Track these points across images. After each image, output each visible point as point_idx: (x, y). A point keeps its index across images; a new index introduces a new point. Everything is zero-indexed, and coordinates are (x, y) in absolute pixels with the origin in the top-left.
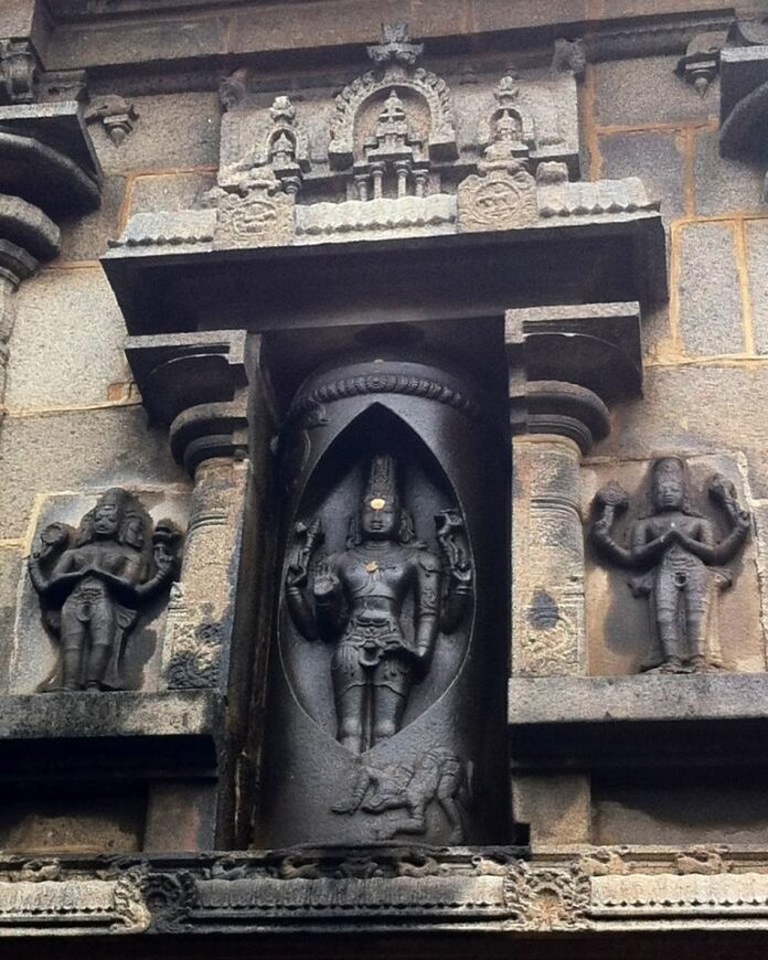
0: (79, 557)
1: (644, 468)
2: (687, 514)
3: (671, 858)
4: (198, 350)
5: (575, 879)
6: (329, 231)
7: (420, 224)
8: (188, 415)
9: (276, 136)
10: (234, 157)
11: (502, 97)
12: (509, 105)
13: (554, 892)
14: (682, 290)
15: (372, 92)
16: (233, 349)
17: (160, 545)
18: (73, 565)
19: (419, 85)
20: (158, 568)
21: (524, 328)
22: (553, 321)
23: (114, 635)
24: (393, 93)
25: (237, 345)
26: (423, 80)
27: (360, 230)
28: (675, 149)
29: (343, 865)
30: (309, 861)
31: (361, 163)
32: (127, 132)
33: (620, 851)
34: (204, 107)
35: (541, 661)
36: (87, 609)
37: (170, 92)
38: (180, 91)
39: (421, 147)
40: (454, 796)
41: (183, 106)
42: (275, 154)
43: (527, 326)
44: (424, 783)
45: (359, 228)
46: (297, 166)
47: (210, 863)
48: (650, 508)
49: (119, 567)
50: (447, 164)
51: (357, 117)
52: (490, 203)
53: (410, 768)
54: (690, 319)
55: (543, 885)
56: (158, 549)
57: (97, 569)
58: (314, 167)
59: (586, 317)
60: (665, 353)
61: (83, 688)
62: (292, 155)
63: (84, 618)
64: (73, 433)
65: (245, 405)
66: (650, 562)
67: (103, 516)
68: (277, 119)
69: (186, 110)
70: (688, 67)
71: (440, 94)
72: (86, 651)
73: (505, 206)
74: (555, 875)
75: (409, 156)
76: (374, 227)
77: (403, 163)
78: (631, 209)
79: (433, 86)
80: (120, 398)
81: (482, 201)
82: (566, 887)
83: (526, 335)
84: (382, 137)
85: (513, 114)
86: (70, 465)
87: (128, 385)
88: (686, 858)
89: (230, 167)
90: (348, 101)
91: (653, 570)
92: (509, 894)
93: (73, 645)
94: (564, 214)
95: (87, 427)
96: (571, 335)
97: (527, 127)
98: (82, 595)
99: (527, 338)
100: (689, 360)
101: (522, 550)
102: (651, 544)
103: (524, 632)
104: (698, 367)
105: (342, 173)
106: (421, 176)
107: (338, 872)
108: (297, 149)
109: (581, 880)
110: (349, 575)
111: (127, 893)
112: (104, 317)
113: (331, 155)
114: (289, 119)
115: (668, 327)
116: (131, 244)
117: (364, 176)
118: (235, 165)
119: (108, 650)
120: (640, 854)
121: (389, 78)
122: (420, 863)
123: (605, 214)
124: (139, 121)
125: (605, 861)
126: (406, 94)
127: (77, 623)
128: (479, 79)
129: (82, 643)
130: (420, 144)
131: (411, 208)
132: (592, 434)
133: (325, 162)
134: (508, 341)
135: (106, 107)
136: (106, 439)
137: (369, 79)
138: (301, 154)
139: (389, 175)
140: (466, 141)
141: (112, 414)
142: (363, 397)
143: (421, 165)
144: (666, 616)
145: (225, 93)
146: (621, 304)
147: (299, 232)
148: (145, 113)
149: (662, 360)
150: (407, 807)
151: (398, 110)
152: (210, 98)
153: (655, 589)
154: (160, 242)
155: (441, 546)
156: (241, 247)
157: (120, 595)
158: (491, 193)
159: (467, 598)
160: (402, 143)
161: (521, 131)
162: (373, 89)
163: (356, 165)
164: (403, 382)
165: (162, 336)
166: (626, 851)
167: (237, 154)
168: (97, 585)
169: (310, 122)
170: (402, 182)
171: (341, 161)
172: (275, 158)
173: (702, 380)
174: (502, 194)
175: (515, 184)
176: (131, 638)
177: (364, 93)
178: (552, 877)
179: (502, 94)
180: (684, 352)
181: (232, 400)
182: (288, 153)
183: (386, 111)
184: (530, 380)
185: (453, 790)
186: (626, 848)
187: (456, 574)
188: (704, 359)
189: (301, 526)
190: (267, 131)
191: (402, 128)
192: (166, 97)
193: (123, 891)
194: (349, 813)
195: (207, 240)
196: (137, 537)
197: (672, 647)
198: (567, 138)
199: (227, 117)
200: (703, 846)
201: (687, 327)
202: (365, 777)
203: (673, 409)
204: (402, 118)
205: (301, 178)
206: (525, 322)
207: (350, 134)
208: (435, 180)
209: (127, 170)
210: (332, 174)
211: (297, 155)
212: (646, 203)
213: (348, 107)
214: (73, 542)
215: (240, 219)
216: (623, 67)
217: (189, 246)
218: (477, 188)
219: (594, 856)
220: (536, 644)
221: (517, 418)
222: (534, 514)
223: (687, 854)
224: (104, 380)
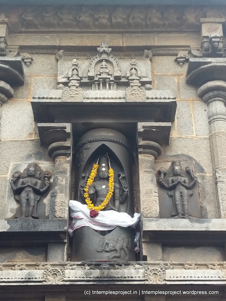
0: (25, 181)
1: (170, 164)
2: (182, 176)
3: (183, 265)
4: (58, 128)
5: (162, 271)
6: (92, 99)
7: (116, 98)
8: (54, 145)
9: (73, 70)
10: (61, 74)
11: (132, 65)
12: (134, 67)
13: (157, 274)
14: (178, 118)
15: (98, 60)
16: (67, 128)
17: (46, 178)
18: (23, 183)
19: (110, 59)
20: (46, 185)
21: (143, 127)
22: (150, 126)
23: (35, 202)
24: (104, 61)
25: (68, 127)
26: (112, 58)
27: (100, 99)
28: (175, 81)
29: (101, 266)
30: (92, 265)
31: (96, 79)
32: (31, 64)
33: (170, 263)
34: (51, 59)
35: (148, 213)
36: (28, 195)
37: (42, 54)
38: (45, 54)
39: (112, 76)
40: (127, 247)
41: (46, 58)
42: (73, 75)
43: (144, 127)
44: (120, 244)
45: (100, 98)
46: (79, 79)
47: (66, 265)
48: (172, 174)
49: (36, 184)
50: (118, 81)
51: (95, 66)
52: (134, 94)
53: (116, 240)
54: (180, 126)
55: (154, 272)
56: (46, 179)
57: (30, 185)
58: (84, 79)
59: (158, 125)
60: (174, 134)
61: (27, 217)
62: (78, 75)
63: (27, 198)
64: (20, 146)
65: (70, 143)
66: (173, 188)
67: (31, 170)
68: (73, 65)
69: (46, 59)
70: (178, 60)
71: (116, 62)
72: (27, 207)
73: (138, 96)
74: (157, 270)
75: (109, 78)
76: (104, 98)
77: (108, 80)
78: (169, 99)
79: (114, 60)
80: (32, 137)
81: (132, 94)
82: (159, 272)
83: (143, 129)
84: (102, 73)
85: (135, 69)
86: (19, 155)
87: (34, 134)
88: (186, 265)
89: (61, 77)
90: (92, 62)
91: (174, 190)
92: (145, 274)
93: (24, 205)
94: (152, 99)
95: (23, 145)
96: (155, 130)
97: (139, 73)
98: (26, 192)
99: (144, 130)
100: (180, 136)
101: (142, 184)
102: (174, 184)
103: (144, 206)
104: (182, 138)
105: (91, 81)
106: (112, 84)
107: (100, 268)
108: (79, 74)
109: (163, 271)
110: (97, 189)
111: (46, 273)
112: (27, 115)
113: (89, 76)
114: (77, 65)
115: (175, 127)
116: (39, 98)
117: (97, 82)
118: (62, 76)
119: (34, 206)
120: (175, 264)
121: (103, 57)
122: (121, 266)
123: (162, 99)
124: (33, 61)
125: (167, 265)
126: (107, 61)
127: (25, 199)
128: (125, 58)
129: (27, 204)
130: (111, 75)
131: (113, 94)
132: (158, 154)
133: (86, 77)
134: (139, 131)
135: (24, 57)
136: (29, 149)
137: (97, 56)
138: (80, 75)
139: (104, 83)
140: (123, 75)
141: (30, 142)
142: (100, 142)
143: (112, 81)
144: (178, 203)
145: (58, 56)
146: (167, 123)
147: (84, 98)
148: (35, 59)
149: (173, 136)
150: (116, 250)
151: (105, 65)
152: (53, 57)
153: (174, 195)
154: (47, 98)
155: (120, 181)
156: (69, 101)
157: (36, 192)
158: (134, 92)
159: (127, 195)
160: (107, 74)
161: (137, 74)
162: (99, 59)
163: (95, 79)
164: (110, 139)
165: (48, 123)
166: (172, 263)
167: (62, 73)
168: (30, 189)
169: (82, 66)
170: (107, 85)
171: (91, 78)
172: (73, 76)
173: (183, 141)
174: (137, 92)
175: (140, 90)
176: (39, 203)
177: (96, 60)
178: (156, 270)
179: (133, 64)
180: (179, 134)
181: (66, 141)
182: (77, 75)
183: (102, 65)
184: (143, 140)
185: (126, 246)
186: (172, 262)
187: (124, 189)
188: (184, 136)
189: (83, 175)
190: (71, 68)
191: (107, 71)
192: (41, 55)
193: (45, 273)
194: (102, 252)
195: (60, 99)
196: (39, 176)
197: (180, 211)
198: (149, 76)
199: (59, 63)
200: (191, 262)
201: (179, 128)
202: (105, 242)
203: (176, 149)
204: (107, 68)
205: (80, 81)
206: (143, 126)
207: (93, 71)
208: (115, 85)
209: (31, 74)
210: (88, 81)
211: (79, 75)
212: (172, 97)
213: (92, 64)
214: (22, 177)
215: (69, 94)
216: (161, 58)
217: (55, 100)
218: (130, 90)
219: (164, 264)
220: (147, 209)
221: (140, 150)
222: (145, 175)
223: (187, 264)
224: (28, 132)
